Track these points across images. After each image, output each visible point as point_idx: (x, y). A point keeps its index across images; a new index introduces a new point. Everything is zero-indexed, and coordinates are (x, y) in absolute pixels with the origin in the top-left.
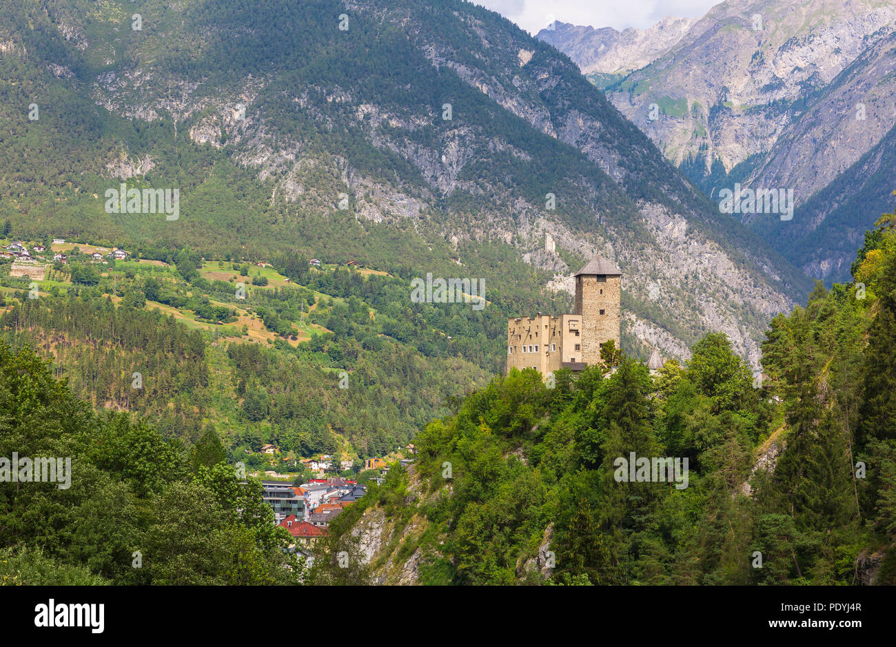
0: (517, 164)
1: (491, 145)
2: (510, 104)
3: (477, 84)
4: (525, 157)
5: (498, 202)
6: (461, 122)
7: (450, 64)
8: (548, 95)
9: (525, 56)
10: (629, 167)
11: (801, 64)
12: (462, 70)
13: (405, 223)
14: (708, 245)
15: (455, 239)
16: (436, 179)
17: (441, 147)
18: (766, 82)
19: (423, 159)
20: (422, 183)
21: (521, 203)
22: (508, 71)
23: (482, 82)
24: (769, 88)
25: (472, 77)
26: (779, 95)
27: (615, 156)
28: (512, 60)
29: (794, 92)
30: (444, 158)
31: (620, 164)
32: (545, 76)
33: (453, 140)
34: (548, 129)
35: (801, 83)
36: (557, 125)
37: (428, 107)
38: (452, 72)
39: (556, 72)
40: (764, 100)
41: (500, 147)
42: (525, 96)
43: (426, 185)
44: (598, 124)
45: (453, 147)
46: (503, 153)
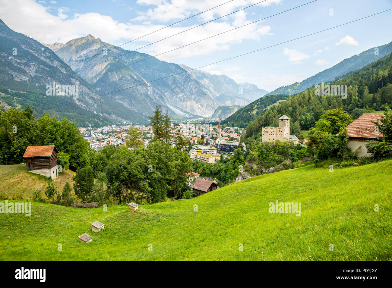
0: (46, 70)
1: (41, 66)
2: (42, 58)
3: (35, 54)
4: (48, 69)
5: (45, 78)
6: (33, 61)
7: (28, 49)
8: (49, 57)
9: (43, 49)
10: (67, 71)
11: (85, 53)
12: (31, 51)
13: (25, 81)
14: (84, 86)
15: (37, 85)
16: (30, 73)
17: (30, 66)
18: (79, 56)
19: (26, 69)
20: (27, 73)
21: (49, 78)
22: (40, 52)
23: (36, 53)
24: (79, 57)
25: (33, 52)
26: (81, 59)
27: (64, 69)
28: (41, 50)
29: (84, 58)
30: (31, 69)
31: (65, 71)
32: (48, 53)
33: (32, 65)
34: (50, 63)
35: (85, 57)
36: (52, 63)
37: (25, 58)
38: (29, 51)
39: (50, 53)
40: (79, 59)
41: (43, 67)
42: (45, 57)
43: (28, 74)
44: (60, 63)
45: (32, 66)
46: (44, 68)
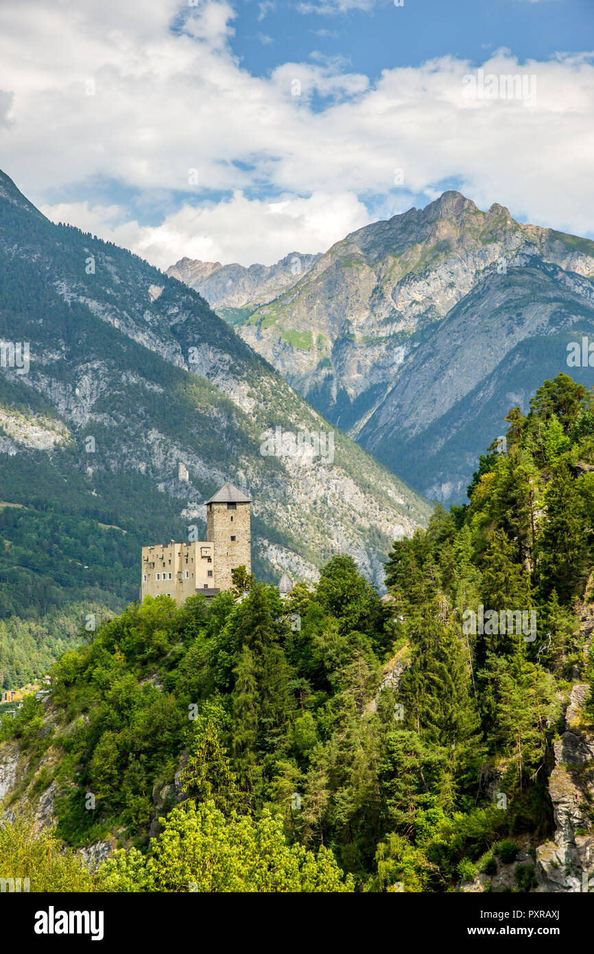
0: (151, 396)
1: (124, 378)
2: (141, 338)
3: (109, 319)
4: (157, 389)
5: (132, 433)
6: (93, 356)
7: (82, 299)
8: (178, 329)
9: (155, 292)
10: (258, 398)
11: (419, 298)
12: (93, 305)
13: (41, 455)
14: (335, 471)
15: (90, 470)
16: (70, 411)
17: (75, 380)
18: (386, 315)
19: (57, 392)
20: (56, 416)
21: (154, 435)
22: (139, 306)
23: (115, 317)
24: (389, 321)
25: (104, 312)
26: (399, 327)
27: (245, 388)
28: (142, 295)
29: (413, 324)
30: (77, 391)
31: (250, 395)
32: (176, 310)
33: (86, 373)
34: (179, 361)
35: (419, 316)
36: (188, 358)
37: (61, 342)
38: (84, 308)
39: (186, 307)
40: (384, 332)
41: (133, 380)
42: (157, 330)
43: (60, 417)
44: (227, 357)
45: (86, 380)
46: (136, 386)
